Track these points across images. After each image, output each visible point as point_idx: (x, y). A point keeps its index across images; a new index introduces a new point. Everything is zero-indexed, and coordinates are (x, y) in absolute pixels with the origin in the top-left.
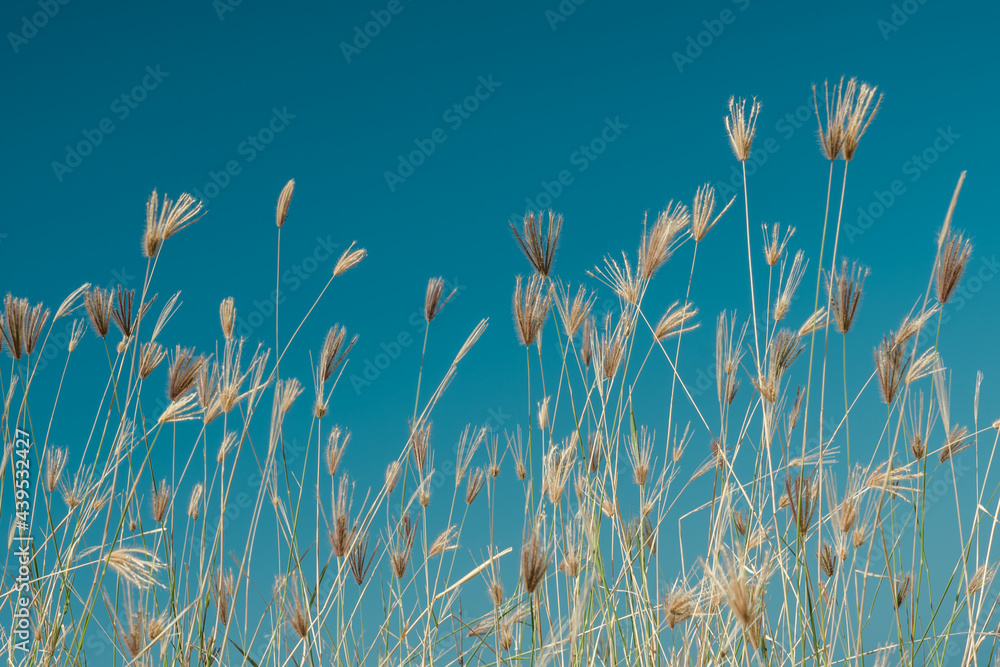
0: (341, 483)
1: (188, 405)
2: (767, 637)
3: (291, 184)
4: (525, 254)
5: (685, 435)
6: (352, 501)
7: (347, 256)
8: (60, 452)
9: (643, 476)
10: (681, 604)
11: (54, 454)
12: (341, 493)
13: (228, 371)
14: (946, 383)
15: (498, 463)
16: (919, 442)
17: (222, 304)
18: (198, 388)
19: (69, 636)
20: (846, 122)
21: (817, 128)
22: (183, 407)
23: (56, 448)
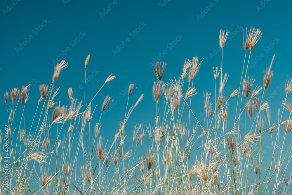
0: (100, 139)
1: (61, 119)
2: (220, 182)
3: (89, 56)
4: (155, 74)
5: (196, 126)
6: (103, 144)
7: (110, 77)
8: (23, 131)
9: (184, 136)
10: (192, 173)
11: (22, 131)
12: (100, 142)
13: (72, 108)
14: (270, 111)
15: (144, 134)
16: (260, 128)
17: (69, 90)
18: (62, 113)
19: (27, 182)
20: (251, 40)
21: (243, 41)
22: (59, 119)
23: (22, 129)
